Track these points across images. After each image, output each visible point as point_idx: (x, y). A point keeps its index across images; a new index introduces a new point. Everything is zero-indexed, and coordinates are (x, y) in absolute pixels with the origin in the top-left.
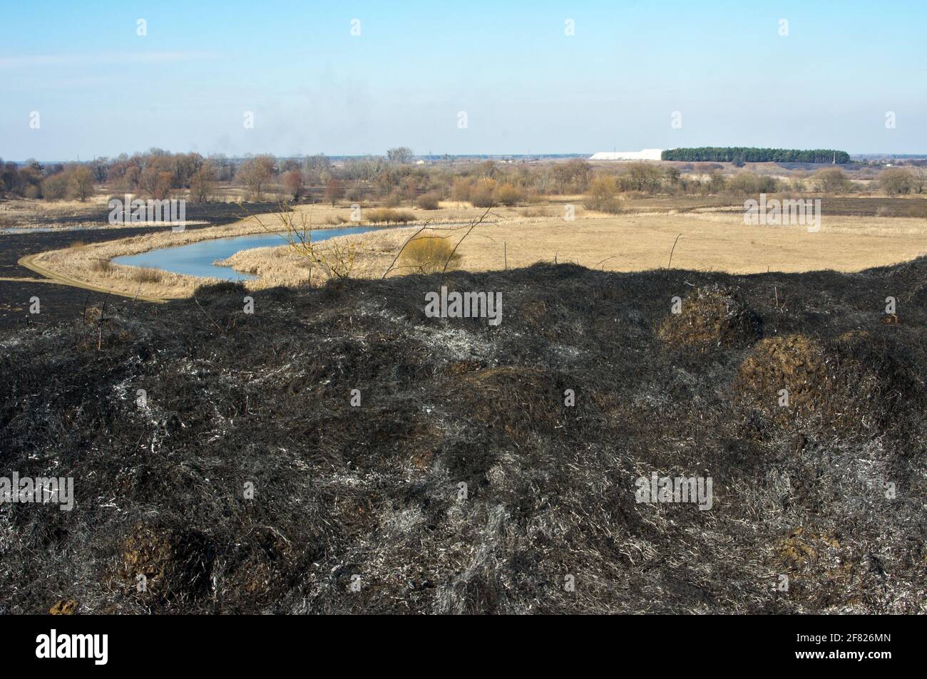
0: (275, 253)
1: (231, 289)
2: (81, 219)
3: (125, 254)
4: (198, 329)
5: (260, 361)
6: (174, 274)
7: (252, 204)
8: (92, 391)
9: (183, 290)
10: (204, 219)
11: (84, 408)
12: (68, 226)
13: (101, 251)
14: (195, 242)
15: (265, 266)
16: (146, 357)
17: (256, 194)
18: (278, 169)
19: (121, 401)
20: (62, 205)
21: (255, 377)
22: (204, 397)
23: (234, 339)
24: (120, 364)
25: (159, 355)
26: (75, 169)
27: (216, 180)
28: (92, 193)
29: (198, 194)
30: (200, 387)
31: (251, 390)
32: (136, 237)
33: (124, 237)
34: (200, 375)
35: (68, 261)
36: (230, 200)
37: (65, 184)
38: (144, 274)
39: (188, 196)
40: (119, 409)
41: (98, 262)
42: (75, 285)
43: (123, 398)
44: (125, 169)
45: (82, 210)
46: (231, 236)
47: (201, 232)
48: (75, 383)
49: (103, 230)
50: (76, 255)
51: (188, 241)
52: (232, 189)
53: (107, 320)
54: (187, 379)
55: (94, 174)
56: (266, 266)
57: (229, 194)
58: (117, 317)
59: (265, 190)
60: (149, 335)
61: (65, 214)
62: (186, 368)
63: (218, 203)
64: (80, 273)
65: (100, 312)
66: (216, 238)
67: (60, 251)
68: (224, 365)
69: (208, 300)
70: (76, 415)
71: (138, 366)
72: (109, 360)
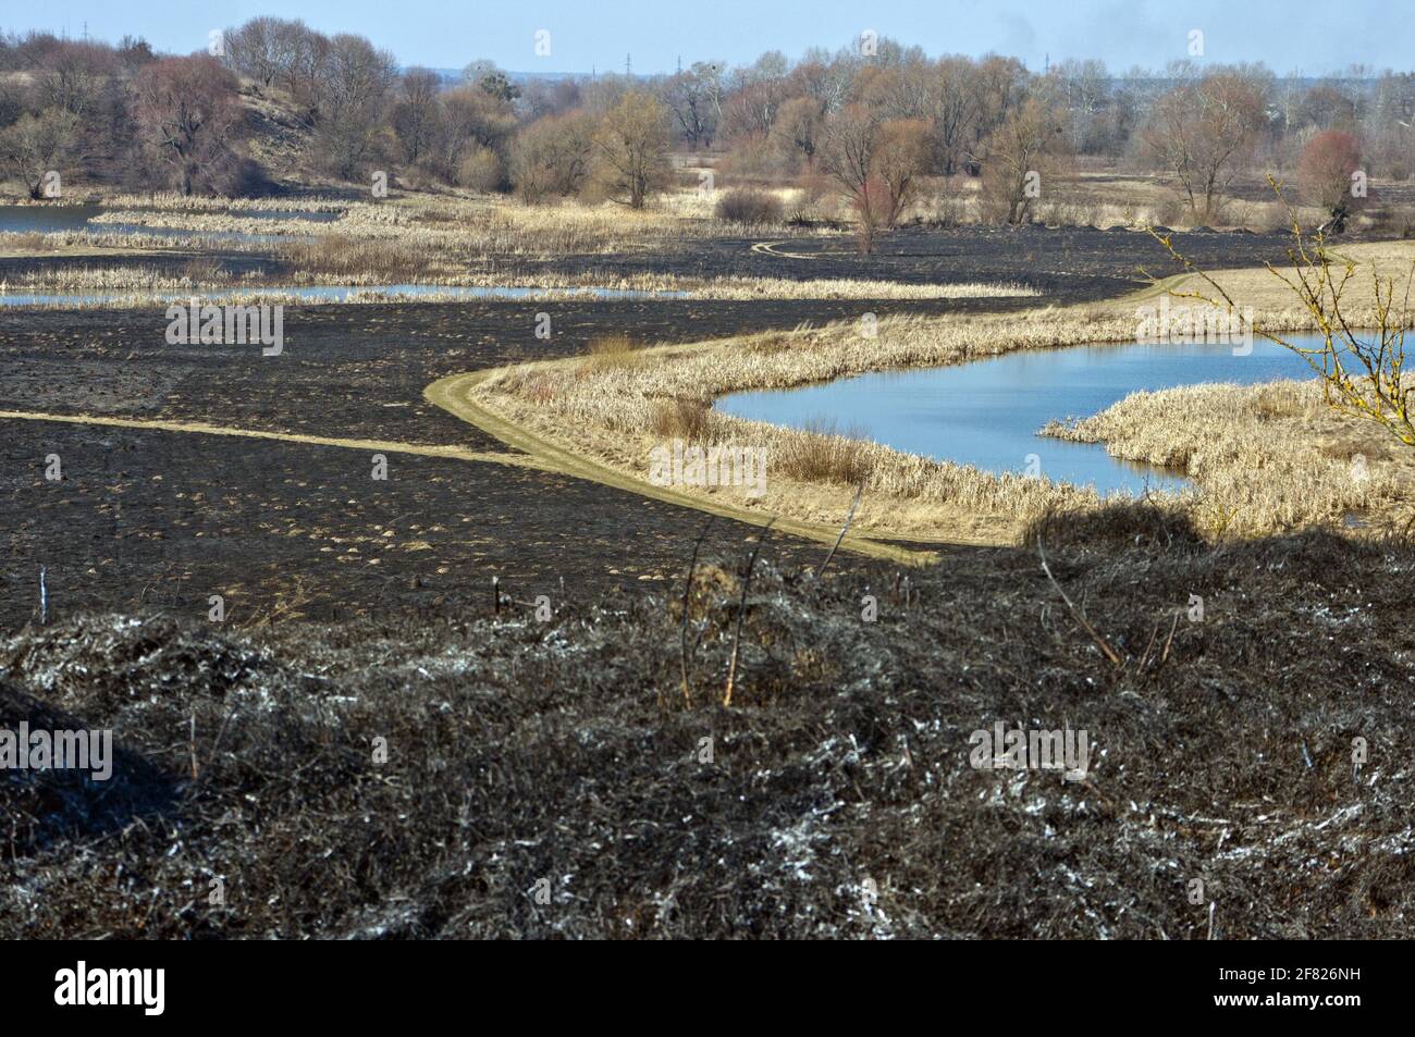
0: (1253, 405)
1: (1147, 530)
2: (626, 266)
3: (759, 384)
4: (1045, 660)
5: (1257, 785)
6: (914, 459)
7: (1184, 236)
8: (704, 843)
9: (939, 512)
10: (1024, 279)
11: (679, 897)
12: (583, 283)
13: (684, 371)
14: (989, 354)
15: (1218, 449)
16: (877, 743)
17: (1200, 202)
18: (1283, 118)
19: (795, 884)
20: (570, 214)
21: (1236, 839)
22: (1066, 892)
23: (1164, 703)
24: (792, 757)
25: (917, 740)
26: (618, 101)
27: (1068, 151)
28: (667, 182)
29: (1006, 196)
30: (1052, 857)
31: (1225, 881)
32: (796, 332)
33: (760, 328)
34: (1054, 817)
35: (579, 399)
36: (1110, 217)
37: (582, 146)
38: (816, 452)
39: (973, 200)
40: (791, 909)
41: (673, 407)
42: (596, 477)
43: (802, 874)
44: (774, 105)
45: (630, 235)
46: (1109, 341)
47: (1009, 324)
48: (652, 811)
49: (693, 302)
50: (606, 382)
51: (963, 350)
52: (1121, 183)
53: (751, 609)
54: (1013, 828)
55: (676, 120)
56: (1221, 446)
57: (1110, 201)
58: (781, 601)
59: (1231, 189)
60: (885, 669)
61: (577, 245)
62: (1005, 789)
63: (1072, 227)
64: (614, 440)
65: (729, 582)
66: (1057, 345)
67: (557, 364)
68: (1130, 790)
69: (1074, 562)
70: (652, 920)
71: (849, 769)
72: (758, 743)
